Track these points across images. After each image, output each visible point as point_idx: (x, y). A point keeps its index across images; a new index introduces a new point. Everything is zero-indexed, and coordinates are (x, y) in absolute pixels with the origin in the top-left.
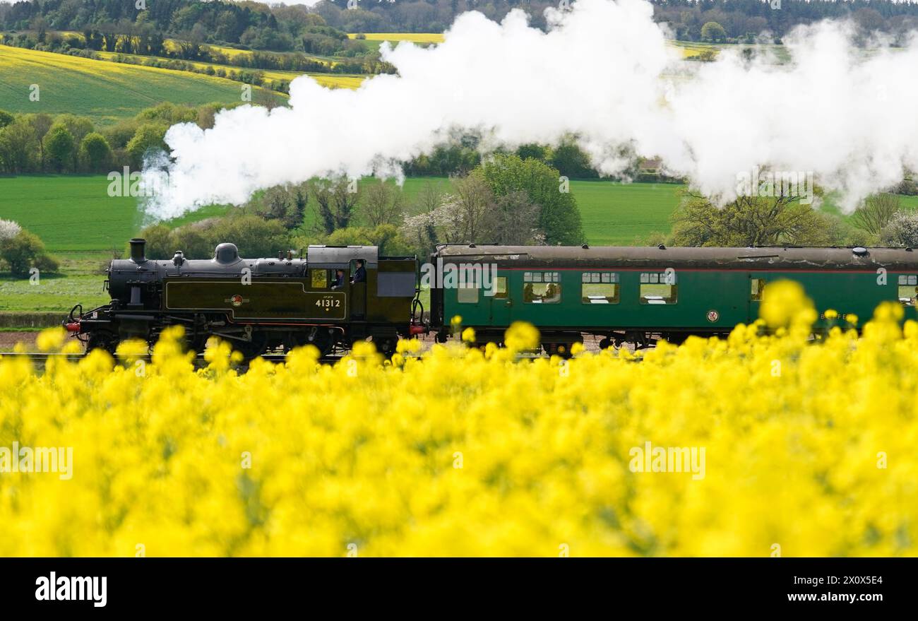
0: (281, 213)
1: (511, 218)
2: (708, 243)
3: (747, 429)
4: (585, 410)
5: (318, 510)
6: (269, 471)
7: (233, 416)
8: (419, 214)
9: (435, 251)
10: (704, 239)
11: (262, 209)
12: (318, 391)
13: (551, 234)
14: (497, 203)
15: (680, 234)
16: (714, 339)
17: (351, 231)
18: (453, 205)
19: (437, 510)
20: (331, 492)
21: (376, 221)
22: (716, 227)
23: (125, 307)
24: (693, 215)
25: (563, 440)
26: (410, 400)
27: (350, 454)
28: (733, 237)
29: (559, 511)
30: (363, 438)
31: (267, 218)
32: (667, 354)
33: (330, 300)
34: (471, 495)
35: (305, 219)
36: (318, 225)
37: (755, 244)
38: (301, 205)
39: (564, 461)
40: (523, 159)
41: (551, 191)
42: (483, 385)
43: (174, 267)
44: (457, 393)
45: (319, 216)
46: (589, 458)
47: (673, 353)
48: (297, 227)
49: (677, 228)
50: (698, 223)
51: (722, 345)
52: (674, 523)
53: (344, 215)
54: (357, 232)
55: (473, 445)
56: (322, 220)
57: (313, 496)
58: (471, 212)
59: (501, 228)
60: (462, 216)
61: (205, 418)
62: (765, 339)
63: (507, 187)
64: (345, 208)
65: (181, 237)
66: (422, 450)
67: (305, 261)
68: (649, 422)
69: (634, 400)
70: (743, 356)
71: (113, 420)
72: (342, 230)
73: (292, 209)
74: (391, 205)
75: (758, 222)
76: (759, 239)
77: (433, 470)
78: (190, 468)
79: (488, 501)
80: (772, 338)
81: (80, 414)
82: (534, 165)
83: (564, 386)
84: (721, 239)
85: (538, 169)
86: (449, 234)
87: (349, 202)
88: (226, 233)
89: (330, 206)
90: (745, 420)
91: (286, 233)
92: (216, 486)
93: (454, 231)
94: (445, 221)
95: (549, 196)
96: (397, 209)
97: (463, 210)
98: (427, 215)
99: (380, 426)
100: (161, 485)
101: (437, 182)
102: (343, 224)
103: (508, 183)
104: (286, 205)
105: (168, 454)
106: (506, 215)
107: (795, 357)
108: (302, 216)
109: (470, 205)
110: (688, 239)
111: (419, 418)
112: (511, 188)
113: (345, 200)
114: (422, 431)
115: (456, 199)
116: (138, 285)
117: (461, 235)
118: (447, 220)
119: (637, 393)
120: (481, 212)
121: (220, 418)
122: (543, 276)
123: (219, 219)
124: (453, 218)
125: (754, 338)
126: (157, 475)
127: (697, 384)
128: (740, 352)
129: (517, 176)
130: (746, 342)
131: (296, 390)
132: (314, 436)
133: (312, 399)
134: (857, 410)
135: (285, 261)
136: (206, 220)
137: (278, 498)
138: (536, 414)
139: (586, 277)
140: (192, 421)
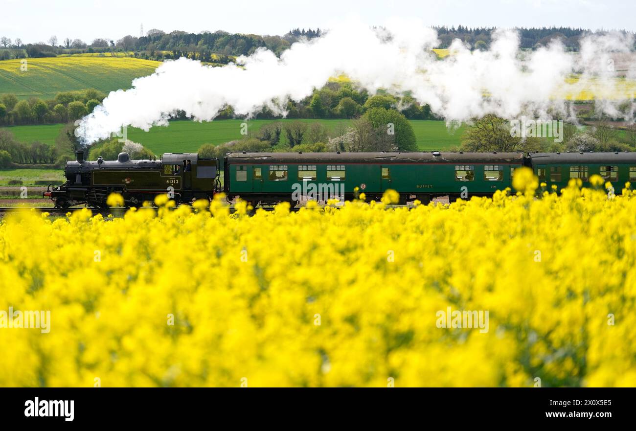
0: (268, 137)
1: (381, 139)
2: (479, 150)
3: (504, 242)
4: (422, 233)
5: (294, 282)
6: (269, 264)
7: (250, 237)
8: (336, 137)
9: (226, 156)
10: (478, 148)
11: (259, 136)
12: (290, 224)
13: (401, 146)
14: (374, 131)
15: (466, 146)
16: (485, 198)
17: (303, 146)
18: (352, 133)
19: (352, 282)
20: (300, 273)
21: (315, 141)
22: (483, 142)
23: (73, 184)
24: (472, 136)
25: (413, 247)
26: (335, 228)
27: (308, 255)
28: (492, 147)
29: (413, 283)
30: (315, 247)
31: (261, 140)
32: (461, 205)
33: (174, 180)
34: (368, 275)
35: (280, 141)
36: (287, 144)
37: (503, 150)
38: (278, 134)
39: (413, 258)
40: (387, 110)
41: (401, 125)
42: (371, 221)
43: (98, 164)
44: (357, 225)
45: (287, 139)
46: (426, 256)
47: (464, 205)
48: (276, 144)
49: (464, 143)
50: (474, 140)
51: (490, 200)
52: (471, 288)
53: (299, 138)
54: (305, 146)
55: (368, 250)
56: (288, 141)
57: (290, 276)
58: (361, 136)
59: (376, 144)
60: (357, 138)
61: (236, 238)
62: (511, 197)
63: (379, 124)
64: (299, 135)
65: (220, 150)
66: (342, 252)
67: (162, 161)
68: (455, 239)
69: (447, 228)
70: (499, 206)
71: (192, 239)
72: (298, 146)
73: (274, 136)
74: (321, 133)
75: (504, 140)
76: (505, 148)
77: (349, 263)
78: (231, 261)
79: (376, 278)
80: (514, 197)
81: (176, 236)
82: (392, 112)
83: (412, 221)
84: (486, 148)
85: (394, 115)
86: (351, 147)
87: (301, 132)
88: (241, 148)
89: (292, 134)
90: (504, 237)
91: (271, 148)
92: (242, 270)
93: (353, 146)
94: (349, 141)
95: (400, 128)
96: (326, 135)
97: (357, 135)
98: (340, 138)
99: (322, 241)
100: (216, 270)
101: (345, 122)
102: (299, 143)
103: (379, 121)
104: (271, 134)
105: (219, 256)
106: (379, 137)
107: (527, 206)
108: (279, 139)
109: (361, 133)
110: (469, 148)
111: (341, 237)
112: (381, 124)
113: (299, 131)
114: (342, 243)
115: (354, 130)
116: (80, 173)
117: (356, 147)
118: (349, 140)
119: (448, 224)
120: (367, 136)
121: (243, 238)
122: (278, 167)
123: (238, 141)
124: (353, 139)
125: (505, 197)
126: (214, 266)
127: (479, 219)
128: (498, 204)
129: (384, 118)
130: (502, 199)
131: (280, 224)
132: (290, 246)
133: (289, 228)
134: (560, 233)
135: (153, 161)
136: (232, 142)
137: (274, 277)
138: (399, 236)
139: (300, 168)
140: (230, 239)
